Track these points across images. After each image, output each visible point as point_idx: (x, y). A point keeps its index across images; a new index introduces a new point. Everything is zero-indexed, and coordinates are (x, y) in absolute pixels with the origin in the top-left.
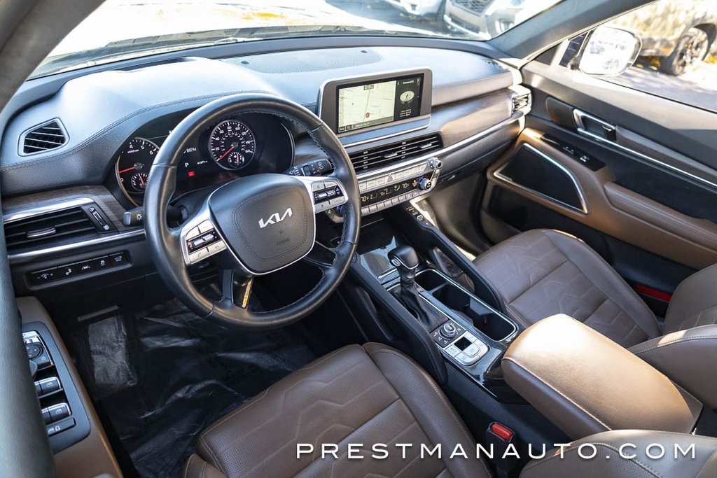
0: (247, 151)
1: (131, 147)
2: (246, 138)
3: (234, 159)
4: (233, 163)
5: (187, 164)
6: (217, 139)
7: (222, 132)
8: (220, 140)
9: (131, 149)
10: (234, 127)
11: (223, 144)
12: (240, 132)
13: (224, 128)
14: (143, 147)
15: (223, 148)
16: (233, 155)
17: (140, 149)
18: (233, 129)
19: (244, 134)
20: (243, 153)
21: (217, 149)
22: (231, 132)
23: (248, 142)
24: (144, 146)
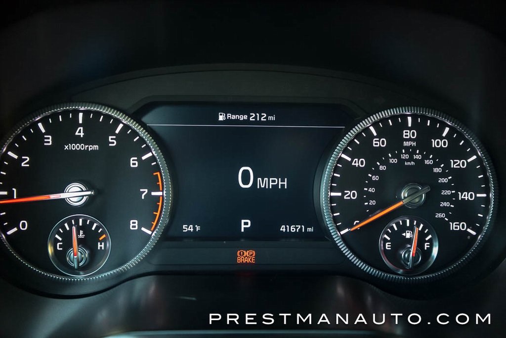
0: (453, 226)
1: (80, 132)
2: (462, 180)
3: (400, 242)
4: (393, 255)
5: (245, 224)
6: (358, 163)
7: (377, 143)
8: (367, 169)
9: (78, 140)
10: (426, 134)
11: (372, 184)
12: (443, 156)
13: (393, 132)
14: (112, 141)
15: (370, 196)
16: (403, 228)
17: (104, 143)
18: (423, 143)
19: (457, 164)
20: (441, 230)
21: (351, 195)
22: (411, 151)
23: (466, 196)
24: (119, 137)
